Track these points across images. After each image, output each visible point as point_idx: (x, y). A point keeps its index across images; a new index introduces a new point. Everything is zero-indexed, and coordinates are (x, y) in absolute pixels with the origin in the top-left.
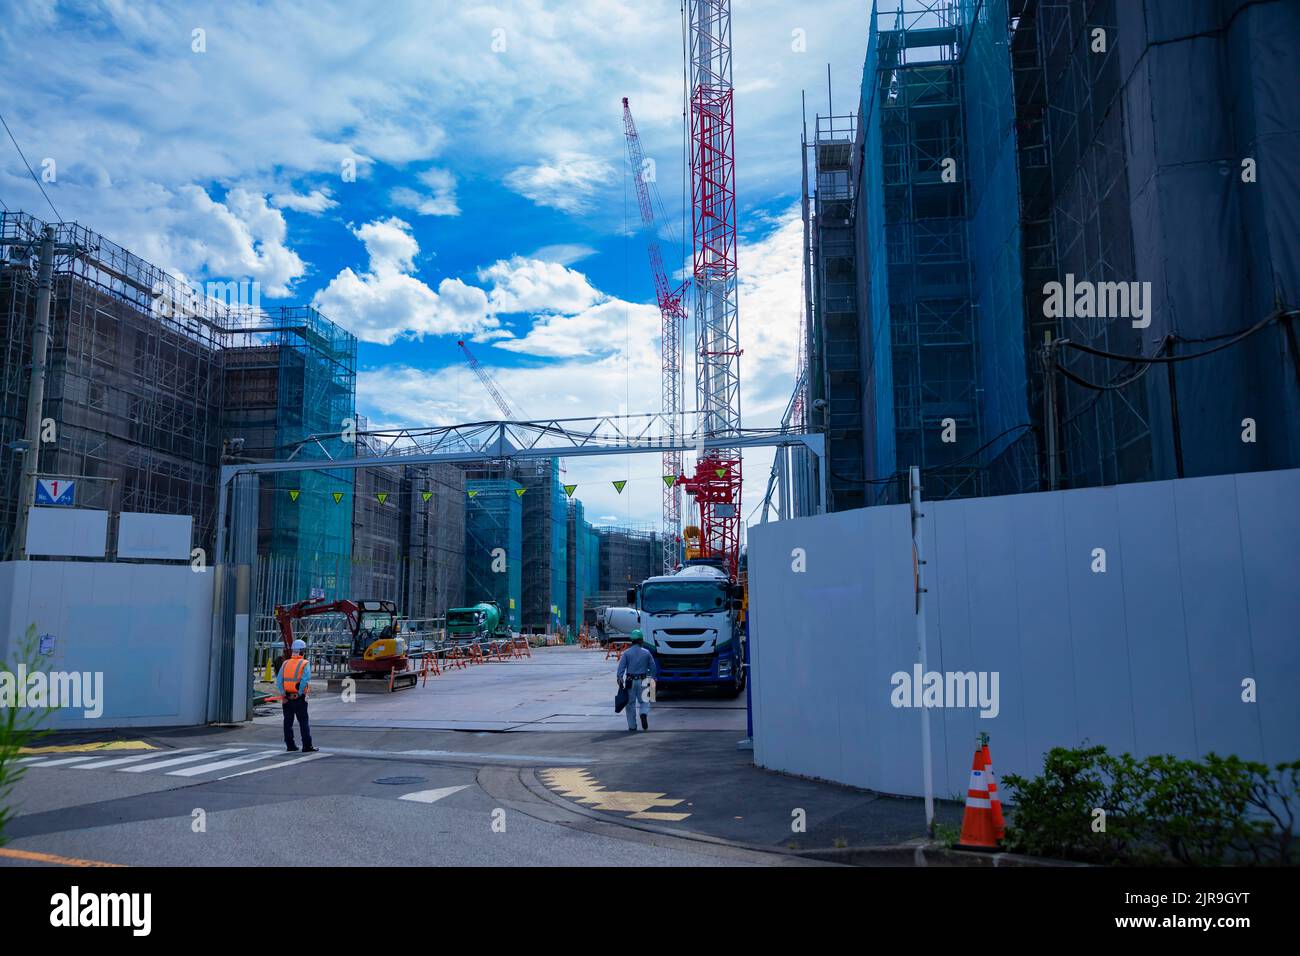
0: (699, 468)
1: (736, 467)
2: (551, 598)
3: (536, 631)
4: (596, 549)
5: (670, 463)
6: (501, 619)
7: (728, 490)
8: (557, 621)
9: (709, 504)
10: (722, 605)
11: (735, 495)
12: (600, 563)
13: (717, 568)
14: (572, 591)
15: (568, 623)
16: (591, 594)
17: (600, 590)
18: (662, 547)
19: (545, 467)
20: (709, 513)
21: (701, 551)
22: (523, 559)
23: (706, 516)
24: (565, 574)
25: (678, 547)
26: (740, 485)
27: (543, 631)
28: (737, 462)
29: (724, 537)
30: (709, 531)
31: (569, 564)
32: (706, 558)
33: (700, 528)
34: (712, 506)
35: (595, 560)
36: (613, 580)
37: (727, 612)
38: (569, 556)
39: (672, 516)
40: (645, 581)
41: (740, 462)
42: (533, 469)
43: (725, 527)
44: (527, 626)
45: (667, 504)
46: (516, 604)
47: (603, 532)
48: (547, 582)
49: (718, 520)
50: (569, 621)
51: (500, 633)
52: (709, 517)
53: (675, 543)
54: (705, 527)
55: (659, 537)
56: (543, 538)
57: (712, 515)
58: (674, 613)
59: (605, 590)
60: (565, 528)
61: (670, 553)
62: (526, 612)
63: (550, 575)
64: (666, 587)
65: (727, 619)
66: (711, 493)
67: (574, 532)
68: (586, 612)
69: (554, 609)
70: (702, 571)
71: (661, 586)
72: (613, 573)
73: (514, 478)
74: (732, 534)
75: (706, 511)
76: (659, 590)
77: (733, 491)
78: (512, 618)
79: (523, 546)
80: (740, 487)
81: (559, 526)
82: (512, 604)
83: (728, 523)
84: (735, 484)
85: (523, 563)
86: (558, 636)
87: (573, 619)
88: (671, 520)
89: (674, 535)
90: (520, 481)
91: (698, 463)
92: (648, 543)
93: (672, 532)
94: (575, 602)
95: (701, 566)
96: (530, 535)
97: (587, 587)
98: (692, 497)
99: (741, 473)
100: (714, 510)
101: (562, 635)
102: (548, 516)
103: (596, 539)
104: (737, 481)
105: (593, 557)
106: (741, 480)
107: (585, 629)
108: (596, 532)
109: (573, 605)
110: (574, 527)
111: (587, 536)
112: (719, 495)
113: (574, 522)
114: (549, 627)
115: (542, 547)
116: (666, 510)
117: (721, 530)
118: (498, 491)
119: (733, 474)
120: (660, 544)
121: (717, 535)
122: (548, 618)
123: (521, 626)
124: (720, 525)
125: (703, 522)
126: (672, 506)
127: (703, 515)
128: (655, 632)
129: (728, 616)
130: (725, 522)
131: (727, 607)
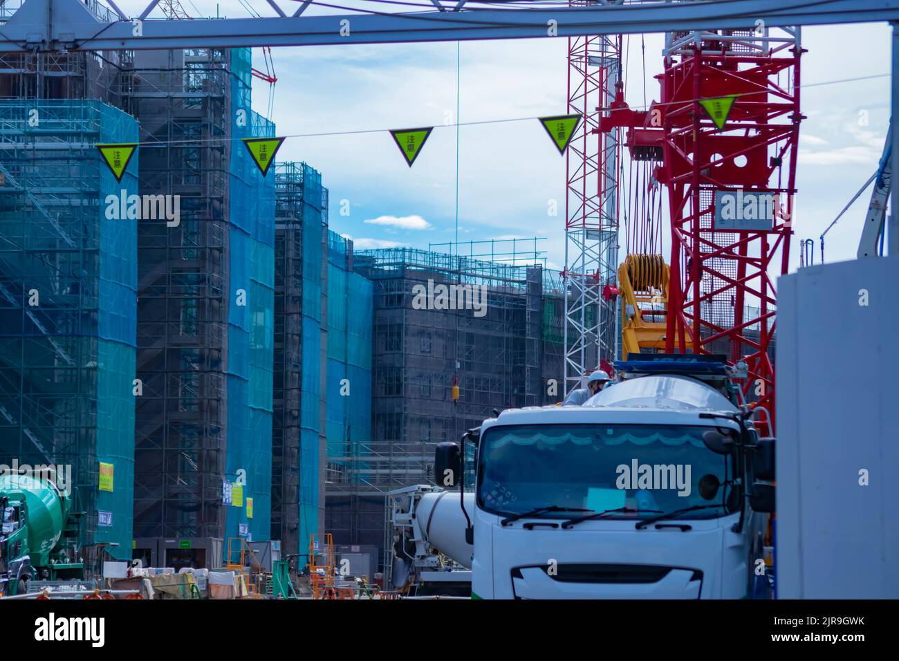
0: (670, 80)
1: (783, 79)
2: (225, 460)
3: (178, 559)
4: (361, 315)
5: (590, 61)
6: (69, 522)
7: (755, 148)
8: (243, 530)
9: (696, 190)
10: (718, 499)
11: (777, 162)
12: (375, 356)
13: (711, 384)
14: (290, 443)
15: (274, 538)
16: (348, 450)
17: (374, 437)
18: (559, 313)
19: (210, 66)
20: (696, 216)
21: (670, 331)
22: (140, 340)
23: (687, 226)
24: (270, 390)
25: (608, 314)
26: (792, 134)
27: (198, 559)
28: (785, 63)
29: (742, 289)
30: (696, 270)
31: (280, 359)
32: (683, 355)
33: (667, 261)
34: (706, 198)
35: (358, 348)
36: (412, 407)
37: (734, 519)
38: (280, 335)
39: (593, 221)
40: (489, 422)
41: (796, 62)
42: (173, 72)
43: (743, 261)
44: (149, 543)
45: (578, 186)
46: (117, 474)
47: (386, 264)
48: (215, 412)
49: (723, 240)
50: (277, 531)
51: (67, 564)
52: (696, 230)
53: (600, 300)
54: (683, 261)
55: (552, 283)
56: (202, 280)
57: (705, 222)
58: (575, 518)
59: (388, 437)
60: (271, 253)
61: (584, 331)
62: (152, 500)
63: (224, 391)
64: (552, 441)
65: (734, 539)
66: (702, 158)
67: (299, 261)
68: (331, 503)
69: (234, 492)
70: (663, 392)
71: (538, 438)
72: (413, 386)
73: (112, 99)
74: (765, 281)
75: (687, 211)
76: (531, 449)
77: (772, 151)
78: (105, 519)
79: (142, 304)
80: (794, 140)
81: (250, 244)
82: (107, 478)
83: (754, 249)
84: (780, 129)
85: (139, 353)
86: (244, 573)
87: (289, 522)
88: (588, 234)
89: (597, 277)
90: (131, 105)
91: (667, 64)
92: (518, 300)
93: (591, 268)
94: (297, 470)
95: (665, 379)
96: (159, 271)
97: (334, 431)
98: (646, 168)
99: (797, 98)
100: (712, 209)
101: (255, 570)
102: (218, 216)
103: (363, 286)
104: (784, 120)
105: (354, 335)
106: (798, 118)
107: (327, 553)
108: (363, 265)
109: (289, 478)
110: (298, 248)
111: (336, 278)
112: (729, 162)
113: (298, 236)
114: (216, 546)
115: (200, 305)
116: (575, 202)
117: (730, 268)
118: (63, 136)
119: (772, 99)
120: (557, 302)
121: (719, 283)
122: (213, 517)
123: (134, 544)
124: (726, 253)
125: (676, 242)
126: (592, 190)
127: (677, 221)
128: (516, 573)
129: (737, 529)
130: (743, 245)
131: (732, 506)
